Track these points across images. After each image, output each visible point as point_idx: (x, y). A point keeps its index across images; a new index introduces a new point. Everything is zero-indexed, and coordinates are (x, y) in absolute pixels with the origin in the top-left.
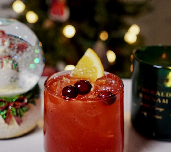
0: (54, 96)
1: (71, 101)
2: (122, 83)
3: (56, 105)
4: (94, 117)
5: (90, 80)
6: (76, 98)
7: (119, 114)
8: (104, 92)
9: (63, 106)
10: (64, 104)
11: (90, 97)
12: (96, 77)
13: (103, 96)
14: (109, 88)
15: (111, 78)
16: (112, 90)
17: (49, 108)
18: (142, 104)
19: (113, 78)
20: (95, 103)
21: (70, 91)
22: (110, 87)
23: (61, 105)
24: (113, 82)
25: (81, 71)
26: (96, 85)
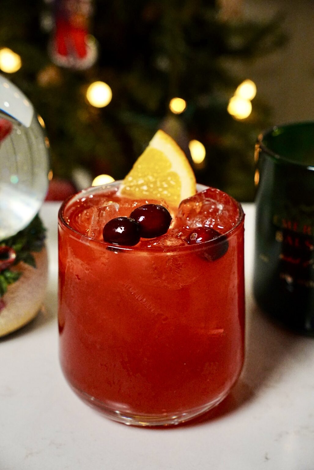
0: (84, 242)
1: (126, 254)
2: (240, 210)
3: (88, 264)
4: (179, 288)
5: (165, 204)
6: (136, 245)
7: (235, 281)
8: (201, 231)
9: (106, 265)
10: (107, 261)
11: (169, 243)
12: (179, 196)
13: (198, 240)
14: (211, 221)
15: (213, 199)
16: (219, 227)
17: (71, 271)
18: (281, 256)
19: (218, 198)
20: (180, 256)
21: (123, 230)
22: (213, 218)
23: (102, 263)
24: (221, 207)
25: (142, 185)
26: (180, 216)
